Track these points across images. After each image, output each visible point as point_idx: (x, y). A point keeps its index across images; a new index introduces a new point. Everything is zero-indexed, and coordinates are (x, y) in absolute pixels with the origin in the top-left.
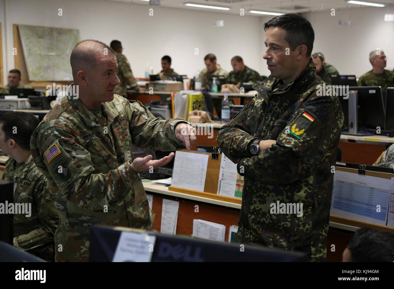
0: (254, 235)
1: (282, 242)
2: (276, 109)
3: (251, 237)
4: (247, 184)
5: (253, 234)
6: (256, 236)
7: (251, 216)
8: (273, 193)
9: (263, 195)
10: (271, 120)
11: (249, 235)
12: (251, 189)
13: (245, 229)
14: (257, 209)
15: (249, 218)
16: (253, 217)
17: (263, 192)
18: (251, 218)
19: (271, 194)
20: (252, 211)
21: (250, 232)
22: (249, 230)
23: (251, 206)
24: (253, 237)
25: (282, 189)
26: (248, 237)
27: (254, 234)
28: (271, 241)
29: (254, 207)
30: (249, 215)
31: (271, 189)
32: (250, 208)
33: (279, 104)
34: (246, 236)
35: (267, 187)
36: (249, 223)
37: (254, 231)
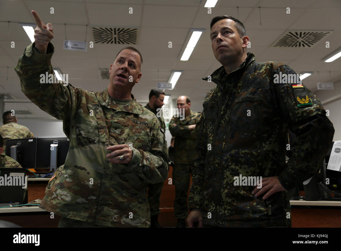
0: (229, 210)
1: (260, 208)
2: (232, 90)
3: (226, 212)
4: (215, 161)
5: (227, 209)
6: (231, 209)
7: (224, 191)
8: (245, 165)
9: (235, 168)
10: (229, 100)
11: (223, 211)
12: (222, 165)
13: (218, 207)
14: (230, 182)
15: (222, 193)
16: (226, 191)
17: (235, 165)
18: (224, 193)
19: (243, 167)
20: (225, 186)
21: (224, 207)
22: (222, 206)
23: (224, 181)
24: (228, 212)
25: (254, 160)
26: (222, 213)
27: (229, 208)
28: (248, 208)
29: (227, 181)
30: (222, 190)
31: (243, 162)
32: (223, 183)
33: (233, 85)
34: (220, 213)
35: (239, 160)
36: (223, 197)
37: (228, 205)
